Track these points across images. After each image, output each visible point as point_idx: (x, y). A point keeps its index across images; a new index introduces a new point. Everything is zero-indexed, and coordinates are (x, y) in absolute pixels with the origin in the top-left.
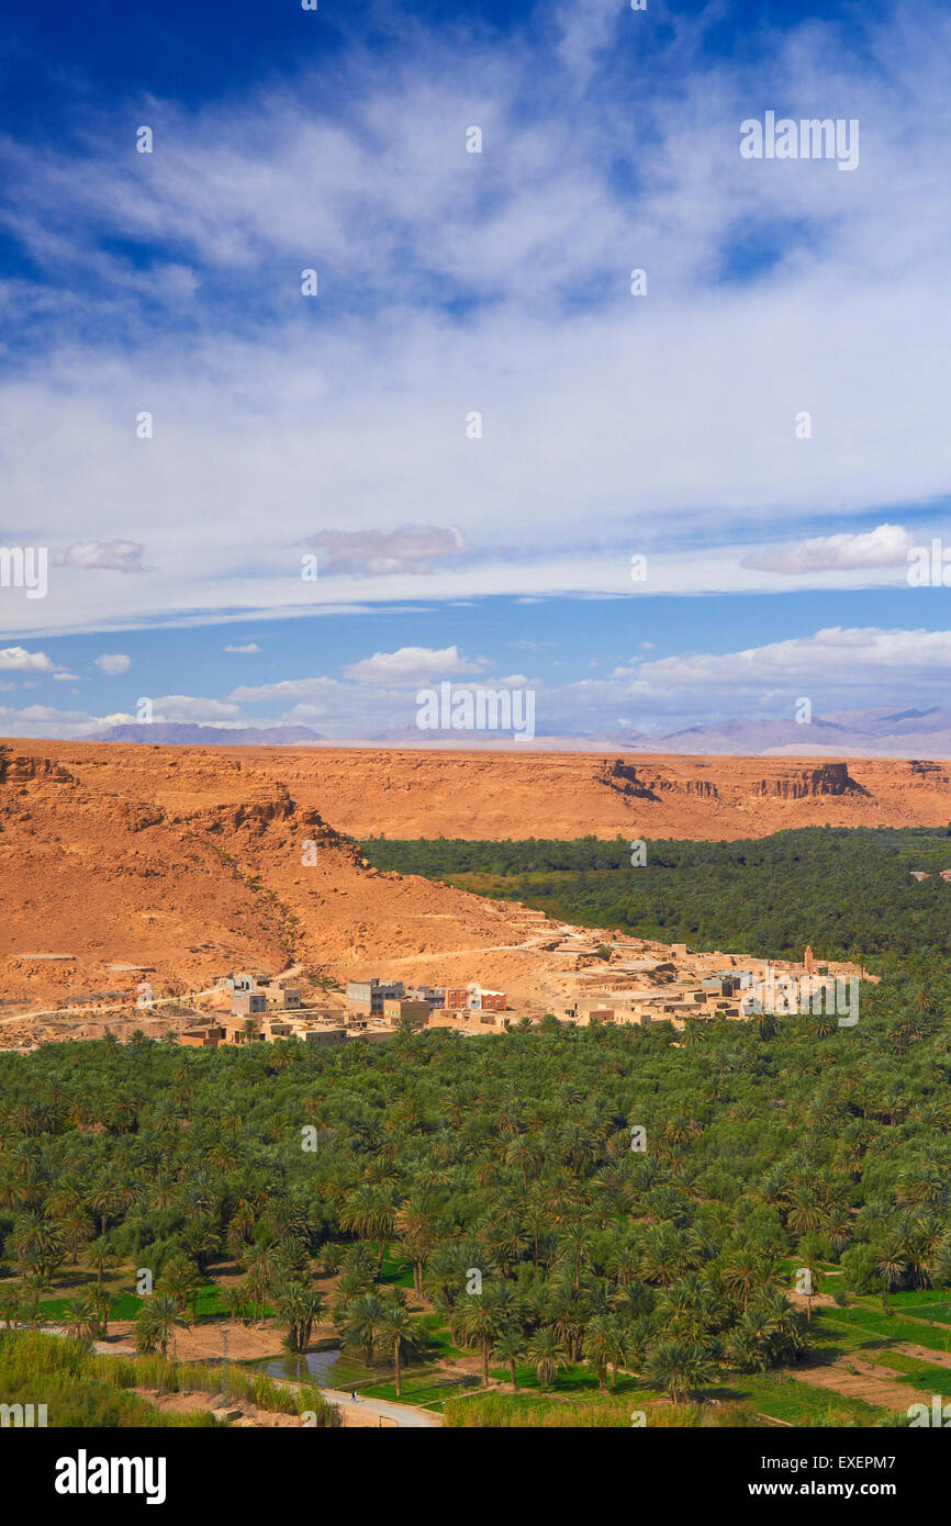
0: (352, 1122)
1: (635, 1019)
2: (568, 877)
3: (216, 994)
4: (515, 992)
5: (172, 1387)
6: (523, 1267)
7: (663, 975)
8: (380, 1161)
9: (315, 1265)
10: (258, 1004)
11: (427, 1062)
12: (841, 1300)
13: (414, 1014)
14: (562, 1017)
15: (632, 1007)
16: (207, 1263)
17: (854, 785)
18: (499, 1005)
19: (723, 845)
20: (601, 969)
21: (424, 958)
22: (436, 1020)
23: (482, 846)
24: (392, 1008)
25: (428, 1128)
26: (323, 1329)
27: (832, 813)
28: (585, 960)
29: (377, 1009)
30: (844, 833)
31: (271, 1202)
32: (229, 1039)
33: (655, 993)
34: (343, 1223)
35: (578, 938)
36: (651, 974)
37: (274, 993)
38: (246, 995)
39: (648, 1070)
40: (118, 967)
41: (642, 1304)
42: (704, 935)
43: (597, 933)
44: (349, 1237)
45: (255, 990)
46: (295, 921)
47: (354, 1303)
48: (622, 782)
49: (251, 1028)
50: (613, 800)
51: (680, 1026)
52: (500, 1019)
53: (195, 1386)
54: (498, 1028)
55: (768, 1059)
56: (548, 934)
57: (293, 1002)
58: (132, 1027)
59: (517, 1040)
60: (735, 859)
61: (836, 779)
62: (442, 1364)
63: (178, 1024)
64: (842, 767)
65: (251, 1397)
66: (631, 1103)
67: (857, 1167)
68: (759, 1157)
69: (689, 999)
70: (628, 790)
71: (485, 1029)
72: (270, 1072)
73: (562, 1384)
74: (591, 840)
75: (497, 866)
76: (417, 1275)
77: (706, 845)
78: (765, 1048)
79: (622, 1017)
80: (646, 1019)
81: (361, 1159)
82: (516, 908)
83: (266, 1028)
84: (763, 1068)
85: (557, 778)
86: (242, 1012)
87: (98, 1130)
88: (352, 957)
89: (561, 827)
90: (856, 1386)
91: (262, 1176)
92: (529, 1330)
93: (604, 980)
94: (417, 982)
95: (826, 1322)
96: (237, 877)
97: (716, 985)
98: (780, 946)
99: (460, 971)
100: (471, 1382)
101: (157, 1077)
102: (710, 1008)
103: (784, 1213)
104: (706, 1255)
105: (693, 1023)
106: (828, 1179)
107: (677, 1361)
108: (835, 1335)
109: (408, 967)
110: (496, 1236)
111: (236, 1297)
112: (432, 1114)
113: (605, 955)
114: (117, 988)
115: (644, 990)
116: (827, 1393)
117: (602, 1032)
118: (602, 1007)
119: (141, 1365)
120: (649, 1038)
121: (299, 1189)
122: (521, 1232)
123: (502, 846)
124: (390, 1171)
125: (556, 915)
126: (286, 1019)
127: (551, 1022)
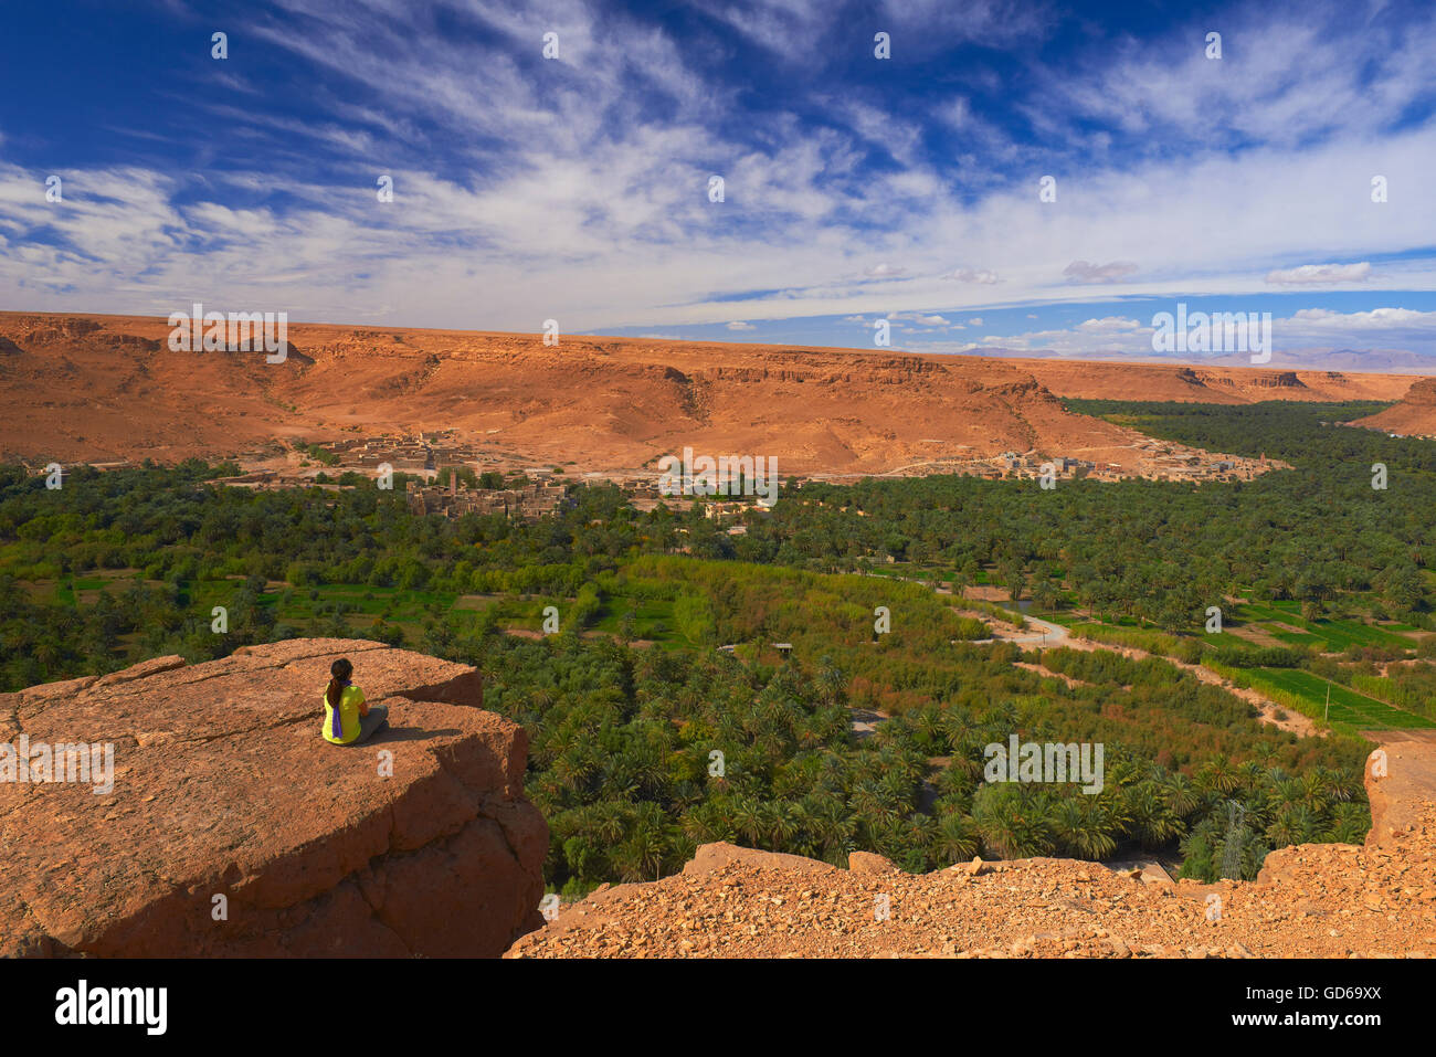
0: (1047, 514)
1: (1178, 480)
2: (1159, 418)
3: (999, 459)
4: (1127, 465)
5: (964, 608)
6: (1112, 576)
7: (1193, 462)
8: (1058, 530)
9: (1026, 568)
10: (1016, 464)
11: (1084, 491)
12: (1250, 601)
13: (1081, 472)
14: (1145, 477)
15: (1177, 475)
16: (983, 564)
17: (1299, 382)
18: (1119, 471)
19: (1233, 407)
20: (1165, 458)
21: (1087, 449)
22: (1090, 475)
23: (1123, 403)
24: (1072, 469)
25: (1080, 518)
26: (1026, 593)
27: (1287, 394)
28: (1159, 454)
29: (1066, 469)
30: (1291, 403)
31: (1011, 543)
32: (1003, 478)
33: (1189, 469)
34: (1039, 553)
35: (1156, 444)
36: (1188, 461)
37: (1023, 460)
38: (1011, 461)
39: (1181, 501)
40: (961, 447)
41: (1160, 595)
42: (1215, 445)
43: (1166, 443)
44: (1041, 558)
45: (1015, 459)
46: (1034, 432)
47: (1039, 584)
48: (1188, 378)
49: (1011, 474)
50: (1184, 385)
51: (1198, 484)
52: (1118, 476)
53: (973, 608)
54: (1117, 480)
55: (1236, 500)
56: (1144, 442)
57: (1030, 464)
58: (964, 470)
59: (1125, 485)
60: (1238, 414)
61: (1290, 379)
62: (1073, 611)
63: (983, 471)
64: (1294, 374)
65: (994, 615)
66: (1170, 515)
67: (1267, 548)
68: (1224, 540)
69: (1204, 472)
70: (1191, 381)
71: (1111, 480)
72: (1019, 492)
73: (1122, 623)
74: (1172, 402)
75: (1128, 412)
76: (1067, 575)
77: (1225, 407)
78: (1235, 495)
79: (1172, 478)
80: (1183, 480)
81: (1050, 529)
82: (1130, 430)
83: (1018, 474)
84: (1234, 503)
85: (1159, 375)
86: (1009, 467)
87: (946, 509)
88: (1058, 447)
89: (1159, 396)
90: (1250, 636)
91: (1008, 532)
92: (1110, 600)
93: (1166, 462)
94: (1084, 459)
95: (1242, 610)
96: (1011, 413)
97: (1217, 467)
98: (1251, 452)
99: (1102, 456)
100: (1084, 618)
101: (972, 490)
102: (1213, 477)
103: (1230, 564)
104: (1191, 578)
105: (1203, 482)
106: (1253, 551)
107: (1171, 619)
108: (1245, 615)
109: (1080, 452)
110: (1102, 563)
111: (993, 577)
112: (1082, 513)
113: (1168, 452)
114: (959, 455)
115: (1184, 468)
116: (1233, 637)
117: (1163, 484)
118: (1164, 474)
119: (953, 598)
120: (1185, 488)
121: (1024, 538)
122: (1113, 562)
123: (1132, 403)
124: (1061, 534)
125: (1147, 434)
126: (1027, 471)
127: (1140, 478)
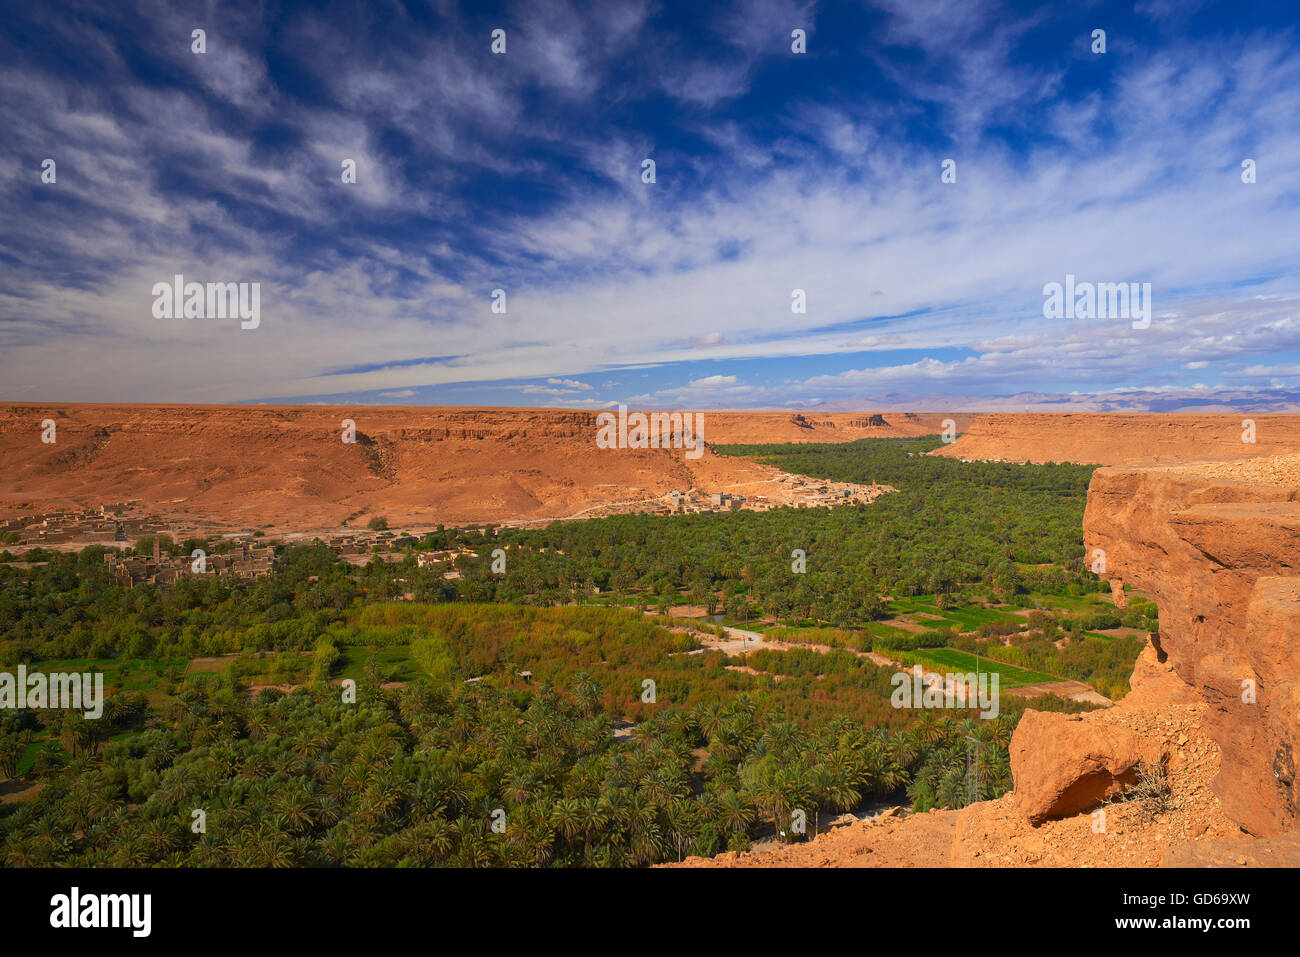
0: (721, 541)
1: (815, 506)
2: (782, 457)
3: (666, 498)
4: (771, 497)
5: (672, 625)
6: (786, 588)
7: (824, 490)
8: (732, 553)
9: (714, 588)
10: (681, 501)
11: (743, 520)
12: (896, 598)
13: (736, 505)
14: (789, 505)
15: (813, 501)
16: (678, 586)
17: (885, 422)
18: (766, 501)
19: (838, 445)
20: (801, 488)
21: (738, 485)
22: (744, 507)
23: (750, 446)
24: (728, 503)
25: (747, 542)
26: (720, 607)
27: (876, 433)
28: (795, 485)
29: (723, 503)
30: (881, 440)
31: (697, 567)
32: (672, 513)
33: (821, 496)
34: (723, 574)
35: (792, 478)
36: (819, 490)
37: (687, 498)
38: (677, 499)
39: (821, 523)
40: (632, 489)
41: (828, 599)
42: (837, 477)
43: (798, 476)
44: (724, 578)
45: (680, 497)
46: (692, 473)
47: (731, 599)
48: (800, 422)
49: (681, 509)
50: (797, 429)
51: (830, 508)
52: (766, 506)
53: (679, 625)
54: (766, 509)
55: (863, 519)
56: (781, 476)
57: (693, 500)
58: (639, 510)
59: (774, 513)
60: (843, 449)
61: (878, 420)
62: (760, 619)
63: (655, 508)
64: (880, 416)
65: (698, 629)
66: (816, 534)
67: (898, 554)
68: (862, 552)
69: (833, 498)
70: (802, 425)
71: (762, 510)
72: (689, 524)
73: (803, 625)
74: (790, 444)
75: (757, 453)
76: (749, 591)
77: (832, 445)
78: (861, 515)
79: (810, 505)
80: (818, 506)
81: (726, 553)
82: (769, 467)
83: (685, 509)
84: (862, 521)
85: (776, 422)
86: (676, 504)
87: (633, 544)
88: (712, 485)
89: (779, 438)
90: (904, 625)
91: (693, 558)
92: (791, 608)
93: (802, 492)
94: (736, 493)
95: (890, 605)
96: (671, 458)
97: (842, 494)
98: (863, 480)
99: (750, 489)
100: (772, 624)
101: (651, 526)
102: (840, 502)
103: (874, 571)
104: (849, 583)
105: (835, 507)
106: (890, 558)
107: (842, 617)
108: (895, 610)
109: (733, 488)
110: (775, 578)
111: (689, 598)
112: (748, 538)
113: (802, 484)
114: (632, 496)
115: (817, 496)
116: (893, 628)
117: (803, 510)
118: (802, 502)
119: (661, 618)
120: (820, 512)
121: (705, 562)
122: (784, 576)
123: (758, 446)
124: (736, 557)
125: (784, 470)
126: (692, 507)
127: (785, 507)
